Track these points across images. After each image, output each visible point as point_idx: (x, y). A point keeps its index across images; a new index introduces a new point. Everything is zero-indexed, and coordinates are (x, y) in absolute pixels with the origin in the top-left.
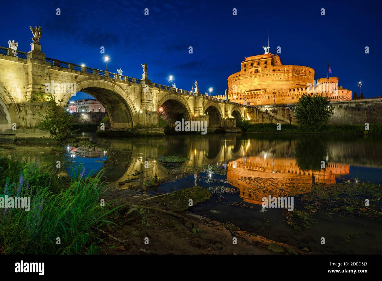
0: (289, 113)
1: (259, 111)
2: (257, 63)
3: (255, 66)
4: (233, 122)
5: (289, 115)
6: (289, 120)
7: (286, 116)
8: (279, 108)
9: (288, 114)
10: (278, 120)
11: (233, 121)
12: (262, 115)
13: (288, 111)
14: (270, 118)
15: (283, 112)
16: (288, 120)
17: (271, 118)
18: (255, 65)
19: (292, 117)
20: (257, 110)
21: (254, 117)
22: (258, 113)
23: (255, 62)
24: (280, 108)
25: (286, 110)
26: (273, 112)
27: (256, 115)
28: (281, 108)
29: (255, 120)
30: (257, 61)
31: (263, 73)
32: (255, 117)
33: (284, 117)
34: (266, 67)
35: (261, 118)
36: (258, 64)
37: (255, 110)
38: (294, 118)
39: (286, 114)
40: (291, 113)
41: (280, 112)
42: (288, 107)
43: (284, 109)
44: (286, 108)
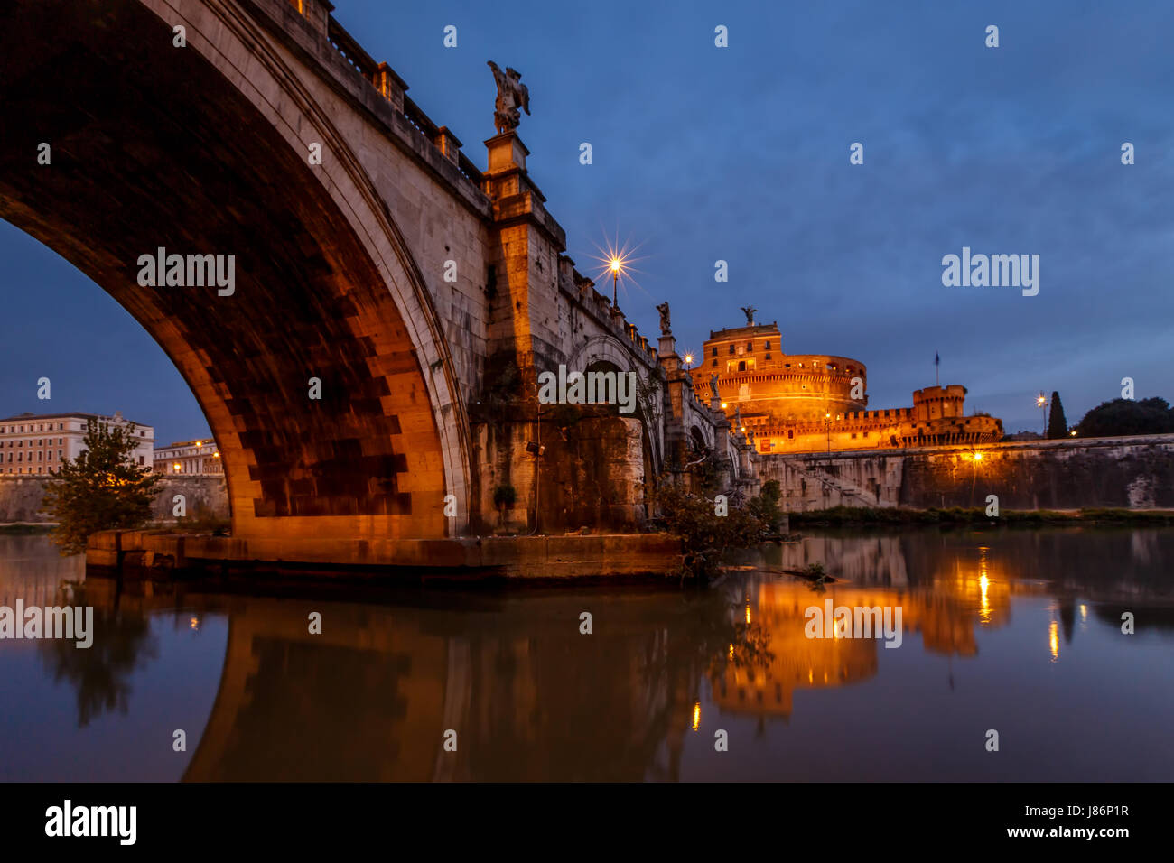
0: (872, 472)
1: (792, 468)
2: (746, 345)
3: (740, 353)
5: (873, 480)
6: (873, 491)
7: (865, 482)
8: (843, 460)
9: (870, 476)
10: (847, 492)
12: (803, 479)
13: (869, 468)
14: (823, 486)
15: (854, 471)
16: (871, 494)
17: (827, 487)
18: (741, 351)
19: (880, 485)
20: (787, 466)
22: (789, 474)
23: (739, 342)
24: (849, 460)
25: (863, 467)
26: (828, 472)
30: (745, 342)
31: (763, 371)
33: (860, 485)
34: (768, 358)
35: (801, 487)
36: (749, 349)
37: (782, 465)
38: (887, 486)
39: (865, 477)
40: (876, 474)
41: (848, 471)
42: (869, 459)
43: (858, 464)
44: (864, 461)
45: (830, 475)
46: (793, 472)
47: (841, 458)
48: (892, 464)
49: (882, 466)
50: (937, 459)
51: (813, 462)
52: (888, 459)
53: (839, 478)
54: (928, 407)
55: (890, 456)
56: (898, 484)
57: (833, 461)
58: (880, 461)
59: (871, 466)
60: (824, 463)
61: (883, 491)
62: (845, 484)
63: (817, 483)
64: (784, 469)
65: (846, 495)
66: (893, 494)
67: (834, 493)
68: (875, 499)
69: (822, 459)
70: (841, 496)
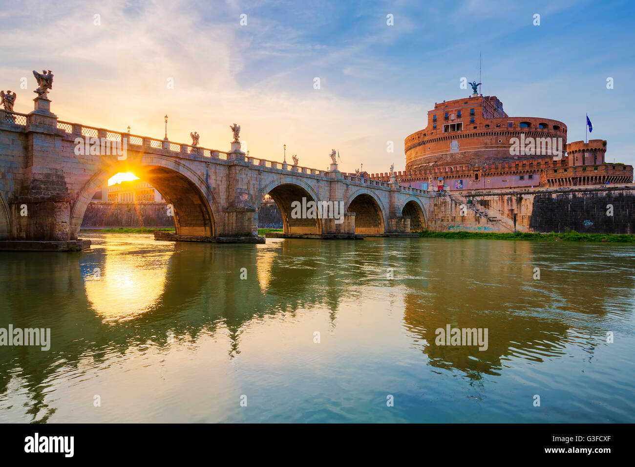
0: (511, 205)
1: (455, 202)
2: (456, 113)
3: (452, 119)
4: (404, 224)
5: (512, 210)
6: (512, 218)
7: (506, 212)
8: (492, 196)
9: (510, 208)
10: (491, 219)
11: (404, 222)
13: (510, 202)
14: (476, 214)
15: (500, 203)
16: (511, 220)
17: (478, 215)
18: (453, 117)
19: (517, 214)
20: (452, 200)
21: (447, 213)
22: (453, 205)
27: (450, 210)
28: (496, 197)
29: (450, 218)
30: (456, 110)
31: (468, 131)
32: (450, 213)
33: (502, 214)
34: (472, 121)
36: (459, 116)
38: (522, 215)
39: (506, 209)
40: (515, 206)
41: (495, 204)
42: (510, 196)
43: (502, 199)
44: (506, 197)
45: (483, 207)
46: (456, 204)
47: (491, 195)
48: (526, 200)
49: (520, 200)
50: (558, 196)
51: (471, 198)
52: (523, 196)
53: (489, 209)
54: (574, 156)
55: (525, 194)
56: (530, 214)
57: (486, 197)
58: (517, 197)
59: (511, 200)
60: (479, 198)
61: (518, 218)
62: (492, 213)
63: (472, 212)
64: (450, 202)
65: (491, 221)
66: (526, 221)
67: (483, 220)
68: (513, 225)
69: (478, 196)
70: (487, 221)
